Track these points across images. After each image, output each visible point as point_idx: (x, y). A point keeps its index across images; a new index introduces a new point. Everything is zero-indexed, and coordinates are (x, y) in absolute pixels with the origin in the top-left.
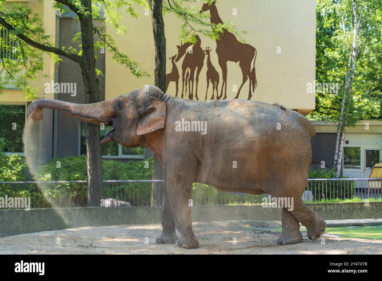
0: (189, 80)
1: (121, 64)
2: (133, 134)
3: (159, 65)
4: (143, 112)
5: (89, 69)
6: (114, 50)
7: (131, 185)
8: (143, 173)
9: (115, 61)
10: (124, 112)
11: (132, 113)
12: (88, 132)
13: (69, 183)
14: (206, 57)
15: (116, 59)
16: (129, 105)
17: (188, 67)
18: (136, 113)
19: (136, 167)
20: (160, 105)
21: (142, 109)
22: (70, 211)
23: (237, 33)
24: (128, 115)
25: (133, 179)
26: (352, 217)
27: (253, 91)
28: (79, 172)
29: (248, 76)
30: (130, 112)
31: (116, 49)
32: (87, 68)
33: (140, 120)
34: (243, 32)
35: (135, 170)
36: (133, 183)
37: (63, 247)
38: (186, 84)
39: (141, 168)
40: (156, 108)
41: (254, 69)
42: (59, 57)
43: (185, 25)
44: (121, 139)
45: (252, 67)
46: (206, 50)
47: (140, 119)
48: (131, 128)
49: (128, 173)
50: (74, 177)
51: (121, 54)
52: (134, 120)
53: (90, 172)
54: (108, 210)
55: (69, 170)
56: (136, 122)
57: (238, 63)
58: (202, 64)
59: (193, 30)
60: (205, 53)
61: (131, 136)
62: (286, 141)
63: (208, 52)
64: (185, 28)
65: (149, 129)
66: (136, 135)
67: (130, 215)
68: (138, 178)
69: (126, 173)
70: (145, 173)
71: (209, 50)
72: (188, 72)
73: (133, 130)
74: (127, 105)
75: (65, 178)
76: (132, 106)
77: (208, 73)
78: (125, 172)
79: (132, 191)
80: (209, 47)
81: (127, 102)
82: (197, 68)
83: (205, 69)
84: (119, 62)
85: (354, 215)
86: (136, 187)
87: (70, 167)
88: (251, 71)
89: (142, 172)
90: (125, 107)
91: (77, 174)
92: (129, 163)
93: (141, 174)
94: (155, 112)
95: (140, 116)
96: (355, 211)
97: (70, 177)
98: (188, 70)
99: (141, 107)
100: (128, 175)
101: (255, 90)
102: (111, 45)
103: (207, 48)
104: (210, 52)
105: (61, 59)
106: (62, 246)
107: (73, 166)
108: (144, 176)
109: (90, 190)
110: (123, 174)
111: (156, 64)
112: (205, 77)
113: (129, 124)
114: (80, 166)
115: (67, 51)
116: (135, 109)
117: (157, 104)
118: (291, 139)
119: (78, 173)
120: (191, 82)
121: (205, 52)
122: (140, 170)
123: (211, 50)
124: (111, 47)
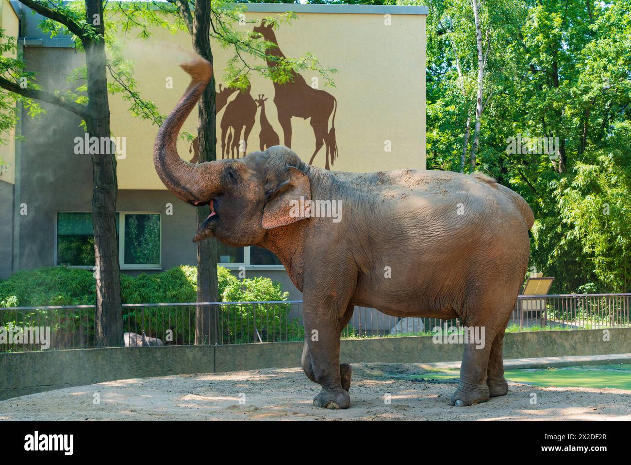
0: (232, 145)
1: (142, 119)
2: (255, 226)
3: (206, 120)
4: (274, 190)
5: (99, 126)
6: (134, 97)
7: (146, 311)
8: (165, 292)
9: (134, 114)
10: (241, 188)
11: (255, 191)
12: (97, 227)
13: (47, 311)
14: (259, 109)
15: (136, 110)
16: (249, 178)
17: (231, 125)
18: (263, 192)
19: (153, 282)
20: (301, 181)
21: (272, 185)
22: (81, 354)
23: (323, 71)
24: (247, 194)
25: (148, 302)
26: (510, 354)
27: (332, 163)
28: (61, 291)
29: (323, 140)
30: (251, 190)
31: (136, 94)
32: (98, 124)
33: (268, 204)
34: (331, 71)
35: (150, 288)
36: (148, 308)
37: (133, 413)
38: (228, 152)
39: (161, 284)
40: (294, 185)
41: (333, 130)
42: (42, 108)
43: (234, 60)
44: (233, 233)
45: (330, 127)
46: (258, 99)
47: (268, 202)
48: (252, 215)
49: (140, 292)
50: (54, 299)
51: (145, 104)
52: (258, 202)
53: (101, 291)
54: (140, 352)
55: (45, 289)
56: (262, 206)
57: (309, 119)
58: (253, 122)
59: (247, 67)
60: (258, 104)
61: (252, 229)
62: (501, 232)
63: (262, 102)
64: (235, 63)
65: (283, 218)
66: (261, 227)
67: (175, 358)
68: (156, 301)
69: (137, 293)
70: (167, 293)
71: (263, 99)
72: (231, 132)
73: (255, 219)
74: (246, 176)
75: (40, 301)
76: (255, 179)
77: (262, 136)
78: (135, 291)
79: (147, 321)
80: (263, 95)
81: (246, 172)
82: (244, 127)
83: (257, 128)
84: (140, 116)
85: (513, 351)
86: (154, 314)
87: (47, 285)
88: (329, 132)
89: (162, 290)
90: (242, 179)
91: (61, 295)
92: (141, 275)
93: (161, 294)
94: (293, 190)
95: (270, 197)
96: (515, 346)
97: (48, 300)
98: (231, 130)
99: (271, 181)
100: (140, 295)
101: (335, 162)
102: (130, 89)
103: (260, 95)
104: (265, 101)
105: (44, 111)
106: (132, 411)
107: (52, 283)
108: (166, 297)
109: (102, 320)
110: (132, 294)
111: (200, 120)
112: (258, 141)
113: (249, 208)
114: (64, 283)
115: (63, 98)
116: (260, 184)
117: (296, 179)
118: (506, 229)
119: (62, 293)
120: (235, 148)
121: (256, 102)
122: (160, 287)
123: (266, 100)
124: (130, 92)
